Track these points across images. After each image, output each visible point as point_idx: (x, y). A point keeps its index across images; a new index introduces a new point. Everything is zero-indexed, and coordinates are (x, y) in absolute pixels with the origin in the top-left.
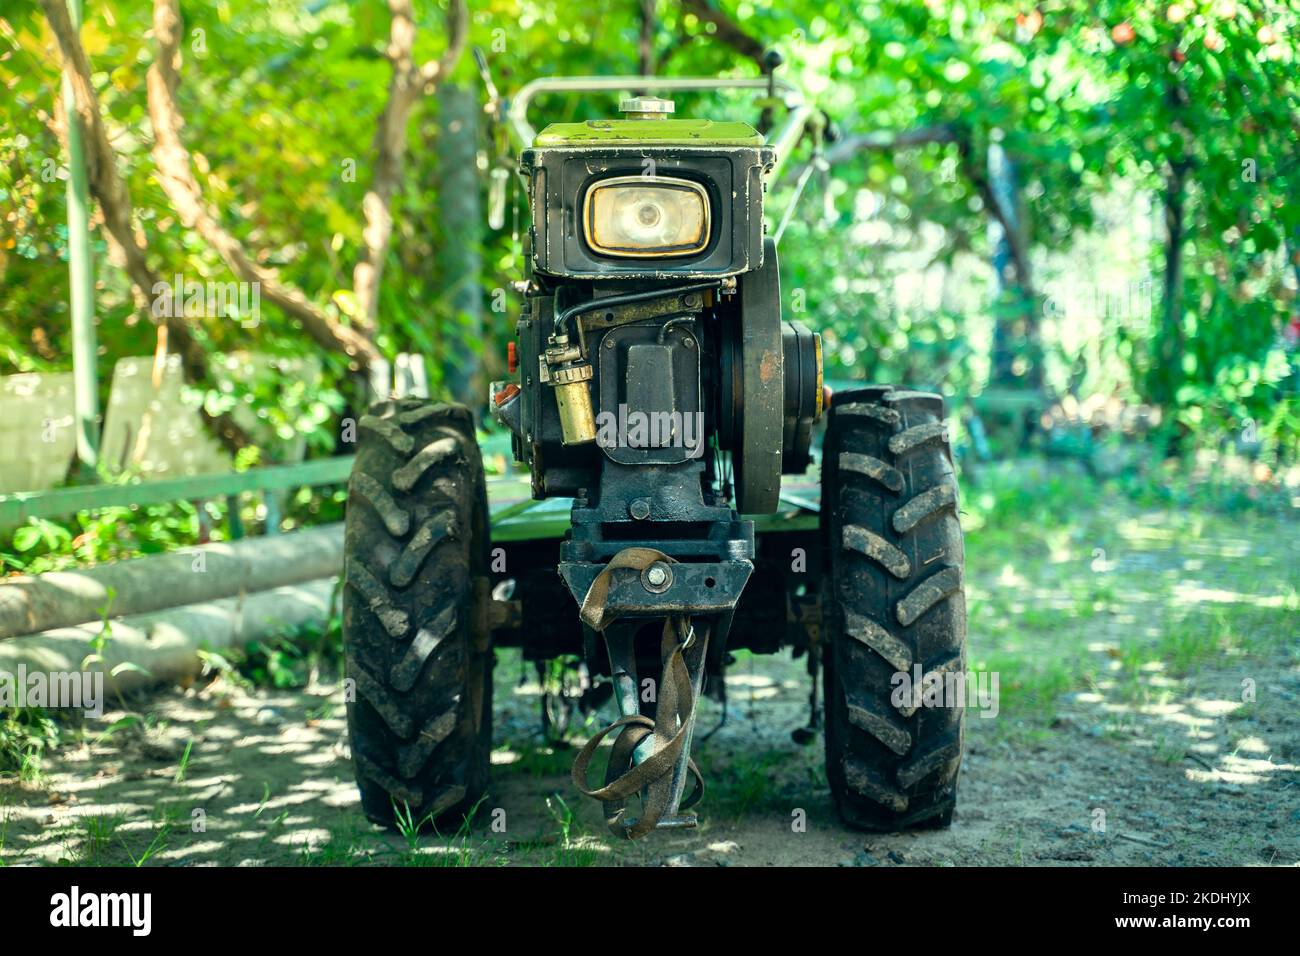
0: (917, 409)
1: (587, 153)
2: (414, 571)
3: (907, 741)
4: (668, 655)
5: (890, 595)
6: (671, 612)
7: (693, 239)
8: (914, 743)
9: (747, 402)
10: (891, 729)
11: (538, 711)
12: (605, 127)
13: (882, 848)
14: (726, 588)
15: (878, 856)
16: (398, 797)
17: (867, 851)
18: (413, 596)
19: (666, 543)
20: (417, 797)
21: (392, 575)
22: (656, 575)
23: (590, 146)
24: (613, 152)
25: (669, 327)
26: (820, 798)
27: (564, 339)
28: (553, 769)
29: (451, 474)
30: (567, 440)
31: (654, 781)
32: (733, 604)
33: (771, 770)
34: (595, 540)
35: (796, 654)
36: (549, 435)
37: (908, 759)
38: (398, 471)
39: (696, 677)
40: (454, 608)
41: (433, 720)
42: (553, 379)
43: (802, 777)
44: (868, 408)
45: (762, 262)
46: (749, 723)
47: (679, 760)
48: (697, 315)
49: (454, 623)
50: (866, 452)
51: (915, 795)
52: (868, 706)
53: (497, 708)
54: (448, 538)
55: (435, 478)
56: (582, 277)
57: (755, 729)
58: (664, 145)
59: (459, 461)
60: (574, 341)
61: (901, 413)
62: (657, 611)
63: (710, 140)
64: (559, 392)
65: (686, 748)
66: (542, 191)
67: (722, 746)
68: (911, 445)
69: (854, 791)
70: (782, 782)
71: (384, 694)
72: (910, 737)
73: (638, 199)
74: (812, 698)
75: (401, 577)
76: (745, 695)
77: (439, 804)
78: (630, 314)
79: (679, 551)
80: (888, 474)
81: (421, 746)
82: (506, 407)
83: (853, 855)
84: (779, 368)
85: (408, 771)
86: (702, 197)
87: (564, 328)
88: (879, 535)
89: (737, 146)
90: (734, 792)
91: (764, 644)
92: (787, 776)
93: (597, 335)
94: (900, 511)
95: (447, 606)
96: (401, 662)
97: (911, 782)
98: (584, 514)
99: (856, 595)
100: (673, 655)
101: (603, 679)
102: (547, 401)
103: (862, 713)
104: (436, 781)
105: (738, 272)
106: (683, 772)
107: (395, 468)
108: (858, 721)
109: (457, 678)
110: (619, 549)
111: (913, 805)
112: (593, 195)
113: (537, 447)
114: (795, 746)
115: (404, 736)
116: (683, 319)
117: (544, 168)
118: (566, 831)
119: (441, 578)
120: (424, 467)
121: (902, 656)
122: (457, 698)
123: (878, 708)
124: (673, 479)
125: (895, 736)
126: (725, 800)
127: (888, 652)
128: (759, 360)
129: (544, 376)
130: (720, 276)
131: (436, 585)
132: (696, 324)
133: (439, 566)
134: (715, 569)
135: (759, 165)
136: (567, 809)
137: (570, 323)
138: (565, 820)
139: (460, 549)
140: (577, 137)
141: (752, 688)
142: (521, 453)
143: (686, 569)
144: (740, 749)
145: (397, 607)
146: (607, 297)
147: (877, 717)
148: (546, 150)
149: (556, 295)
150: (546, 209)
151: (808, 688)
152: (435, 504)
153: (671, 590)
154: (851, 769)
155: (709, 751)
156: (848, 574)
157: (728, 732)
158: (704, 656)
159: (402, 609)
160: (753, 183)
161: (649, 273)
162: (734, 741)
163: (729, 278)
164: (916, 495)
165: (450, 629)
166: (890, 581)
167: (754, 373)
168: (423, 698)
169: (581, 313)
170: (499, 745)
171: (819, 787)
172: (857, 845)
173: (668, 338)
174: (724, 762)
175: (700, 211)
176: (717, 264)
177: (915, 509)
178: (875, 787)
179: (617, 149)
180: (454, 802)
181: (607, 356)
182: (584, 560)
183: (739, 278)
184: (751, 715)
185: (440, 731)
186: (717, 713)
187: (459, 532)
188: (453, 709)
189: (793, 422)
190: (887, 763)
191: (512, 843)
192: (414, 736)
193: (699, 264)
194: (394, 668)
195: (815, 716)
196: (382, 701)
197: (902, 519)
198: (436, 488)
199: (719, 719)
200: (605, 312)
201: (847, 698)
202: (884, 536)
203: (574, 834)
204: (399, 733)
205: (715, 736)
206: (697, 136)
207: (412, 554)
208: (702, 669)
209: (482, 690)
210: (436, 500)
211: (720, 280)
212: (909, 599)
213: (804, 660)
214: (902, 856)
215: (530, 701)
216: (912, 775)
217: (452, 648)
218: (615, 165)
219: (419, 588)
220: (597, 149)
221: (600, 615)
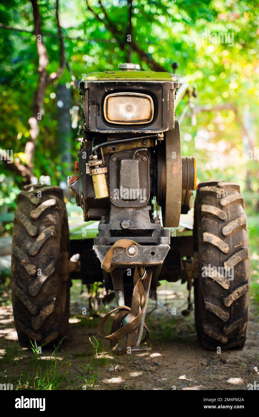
0: (231, 189)
1: (105, 83)
2: (38, 249)
3: (228, 316)
4: (136, 282)
5: (221, 259)
6: (138, 265)
7: (147, 117)
8: (230, 317)
9: (167, 182)
10: (221, 311)
11: (88, 303)
12: (112, 73)
13: (217, 357)
14: (159, 256)
15: (216, 361)
16: (32, 337)
17: (212, 358)
18: (38, 259)
19: (135, 238)
20: (39, 337)
21: (30, 251)
22: (132, 250)
23: (107, 80)
24: (115, 83)
25: (137, 153)
26: (193, 337)
27: (96, 157)
28: (93, 325)
29: (53, 212)
30: (97, 197)
31: (130, 333)
32: (162, 262)
33: (174, 326)
34: (107, 236)
35: (183, 282)
36: (90, 195)
37: (228, 323)
38: (33, 211)
39: (147, 291)
40: (54, 264)
41: (45, 307)
42: (91, 173)
43: (186, 329)
44: (212, 188)
45: (174, 127)
46: (165, 308)
47: (140, 324)
48: (148, 148)
49: (54, 269)
50: (212, 205)
51: (230, 337)
52: (213, 302)
53: (72, 301)
54: (52, 237)
55: (47, 214)
56: (103, 132)
57: (167, 310)
58: (136, 80)
59: (57, 207)
60: (99, 158)
61: (225, 190)
62: (132, 264)
63: (154, 79)
64: (94, 178)
65: (143, 319)
66: (87, 98)
67: (155, 316)
68: (229, 202)
69: (207, 336)
70: (178, 331)
71: (26, 297)
72: (228, 314)
73: (125, 102)
74: (189, 299)
75: (33, 252)
76: (164, 298)
77: (48, 339)
78: (122, 147)
79: (140, 241)
80: (221, 213)
81: (41, 317)
82: (73, 184)
83: (206, 360)
84: (180, 169)
85: (36, 327)
86: (150, 101)
87: (96, 153)
88: (217, 236)
89: (164, 81)
90: (160, 334)
91: (172, 279)
92: (180, 328)
93: (109, 156)
94: (225, 227)
95: (51, 263)
96: (33, 285)
97: (229, 332)
98: (103, 226)
99: (208, 260)
100: (138, 282)
101: (111, 291)
102: (89, 181)
103: (211, 305)
104: (46, 331)
105: (164, 131)
106: (142, 329)
107: (32, 210)
108: (209, 308)
109: (55, 290)
110: (117, 240)
111: (229, 341)
112: (107, 100)
113: (85, 200)
114: (182, 317)
115: (34, 313)
116: (143, 149)
117: (88, 89)
118: (96, 350)
119: (49, 252)
120: (43, 210)
121: (226, 283)
122: (55, 299)
123: (217, 303)
124: (138, 213)
125: (223, 314)
126: (157, 337)
127: (220, 282)
128: (172, 166)
129: (88, 172)
130: (157, 132)
131: (47, 255)
132: (147, 152)
133: (48, 248)
134: (155, 248)
135: (173, 88)
136: (97, 341)
137: (98, 150)
138: (96, 346)
139: (56, 241)
140: (102, 77)
141: (166, 295)
142: (79, 203)
143: (143, 248)
144: (162, 317)
145: (32, 263)
146: (113, 140)
147: (216, 307)
148: (89, 82)
149: (93, 140)
150: (89, 105)
151: (187, 295)
152: (47, 224)
153: (138, 256)
154: (206, 327)
155: (151, 318)
156: (205, 251)
157: (158, 311)
158: (150, 283)
159: (34, 264)
160: (171, 96)
161: (129, 131)
162: (160, 315)
163: (160, 133)
164: (231, 221)
165: (52, 272)
166: (221, 254)
167: (170, 171)
168: (41, 298)
169: (103, 147)
170: (72, 316)
171: (193, 333)
172: (208, 356)
173: (137, 157)
174: (156, 323)
175: (150, 106)
176: (156, 127)
177: (231, 227)
178: (215, 334)
179: (117, 81)
180: (54, 339)
181: (113, 165)
182: (103, 244)
183: (164, 133)
184: (166, 305)
185: (48, 311)
186: (153, 304)
187: (56, 235)
188: (53, 303)
189: (185, 191)
190: (220, 325)
191: (76, 355)
192: (38, 313)
193: (149, 128)
194: (30, 287)
195: (190, 306)
196: (26, 300)
197: (226, 230)
198: (47, 218)
199: (154, 306)
200: (112, 147)
201: (205, 299)
202: (219, 237)
203: (100, 351)
204: (32, 313)
205: (153, 313)
206: (148, 77)
207: (38, 243)
208: (149, 288)
209: (66, 295)
210: (48, 222)
211: (157, 134)
212: (229, 261)
213: (186, 284)
214: (225, 360)
215: (85, 299)
216: (229, 329)
217: (53, 279)
218: (116, 88)
219: (40, 256)
220: (109, 81)
221: (110, 266)
